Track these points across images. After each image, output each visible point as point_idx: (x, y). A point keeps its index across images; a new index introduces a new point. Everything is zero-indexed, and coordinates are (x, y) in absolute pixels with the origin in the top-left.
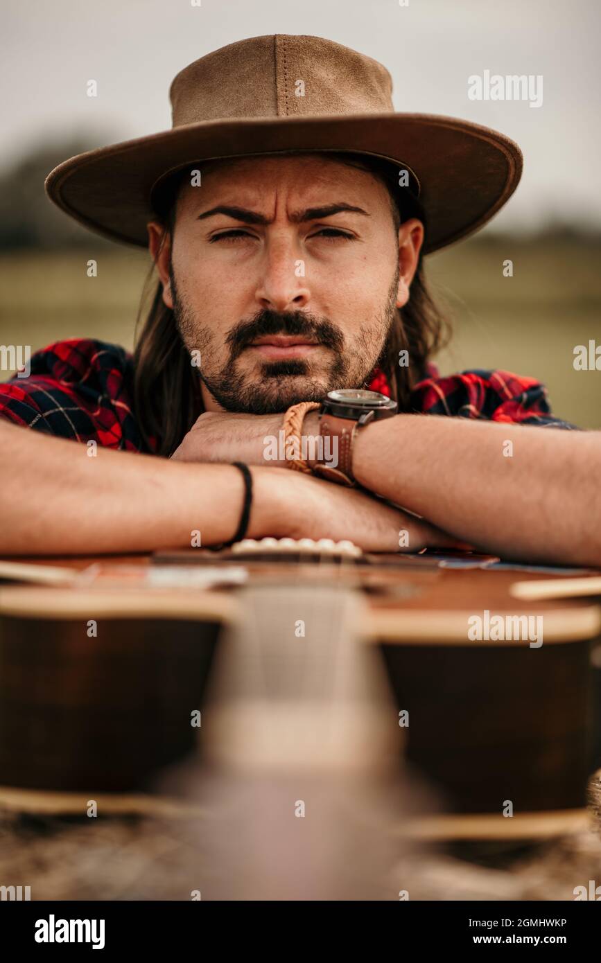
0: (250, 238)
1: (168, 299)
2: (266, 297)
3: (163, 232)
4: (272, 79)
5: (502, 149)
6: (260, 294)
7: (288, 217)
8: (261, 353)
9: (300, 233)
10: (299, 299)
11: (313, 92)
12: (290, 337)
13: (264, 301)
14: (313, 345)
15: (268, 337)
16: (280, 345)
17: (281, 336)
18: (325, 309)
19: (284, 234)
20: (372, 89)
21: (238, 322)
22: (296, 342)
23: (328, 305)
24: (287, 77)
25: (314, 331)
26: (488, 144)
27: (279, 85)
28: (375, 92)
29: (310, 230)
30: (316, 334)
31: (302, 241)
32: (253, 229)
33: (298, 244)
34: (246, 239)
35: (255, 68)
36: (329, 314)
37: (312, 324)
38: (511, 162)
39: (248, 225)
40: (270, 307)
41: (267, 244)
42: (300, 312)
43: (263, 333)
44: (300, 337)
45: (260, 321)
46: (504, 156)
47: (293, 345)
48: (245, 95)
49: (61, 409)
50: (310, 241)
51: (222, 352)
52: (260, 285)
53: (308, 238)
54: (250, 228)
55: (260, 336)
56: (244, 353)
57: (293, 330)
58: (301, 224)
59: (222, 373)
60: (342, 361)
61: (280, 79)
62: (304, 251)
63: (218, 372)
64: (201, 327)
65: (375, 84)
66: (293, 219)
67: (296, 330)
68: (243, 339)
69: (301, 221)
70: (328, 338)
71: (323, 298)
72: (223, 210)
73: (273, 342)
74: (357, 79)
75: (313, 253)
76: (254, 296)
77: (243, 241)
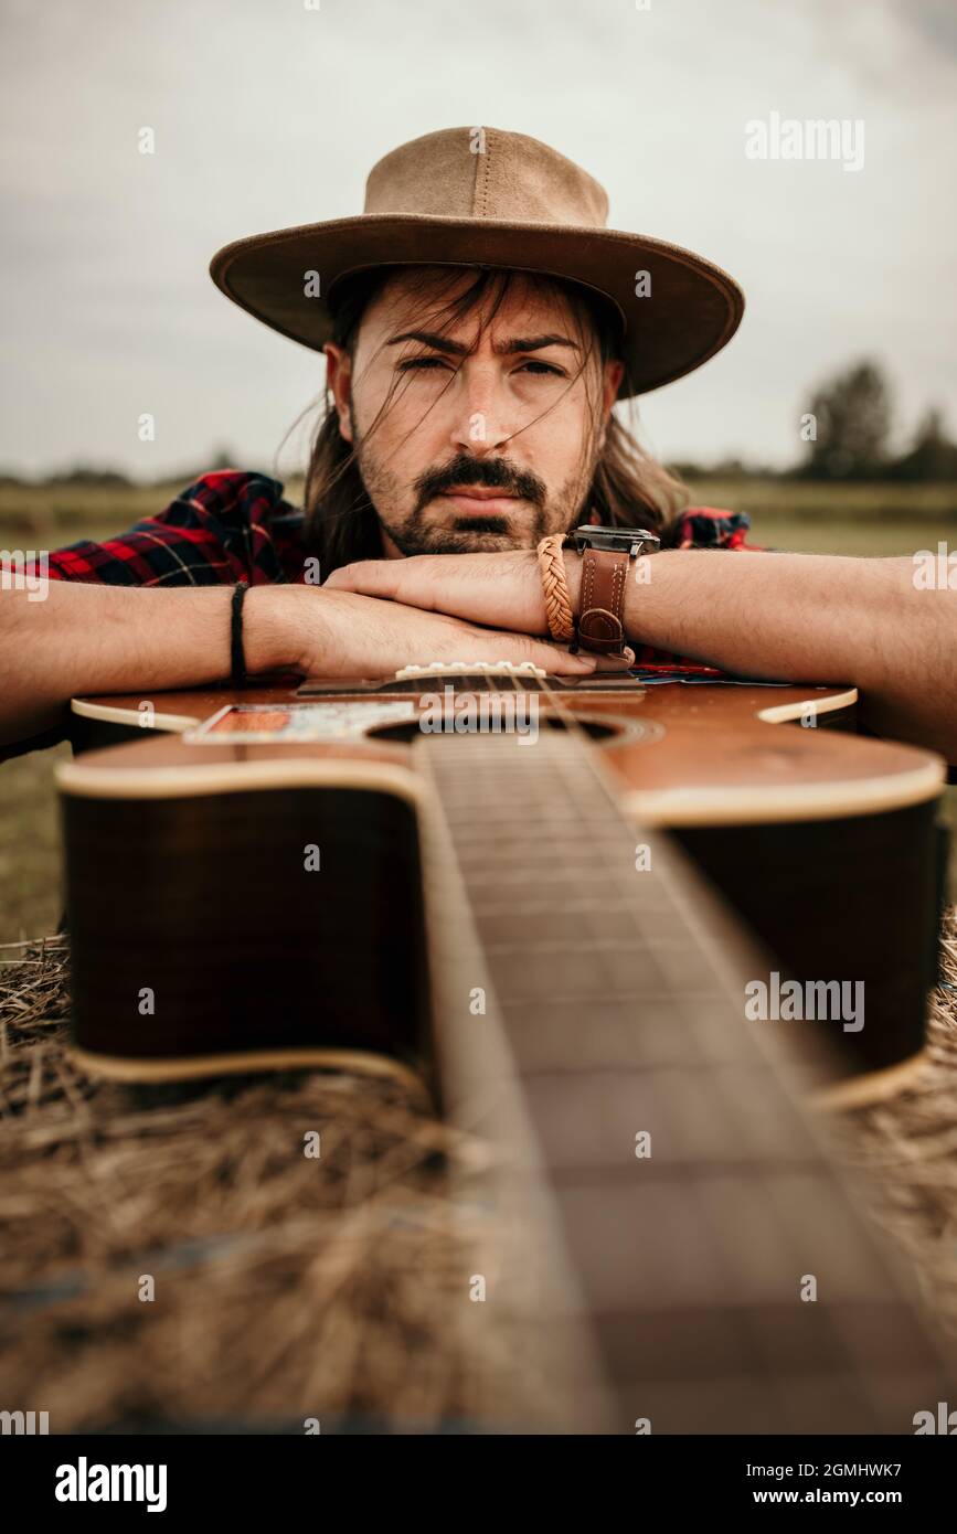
0: (445, 370)
1: (345, 432)
2: (462, 442)
3: (344, 358)
4: (471, 178)
5: (726, 294)
6: (457, 438)
7: (492, 347)
8: (454, 506)
9: (504, 367)
10: (501, 446)
11: (517, 198)
12: (488, 489)
13: (461, 447)
14: (513, 498)
15: (463, 488)
16: (477, 497)
17: (479, 488)
18: (528, 456)
19: (485, 367)
20: (585, 206)
21: (429, 467)
22: (495, 494)
23: (532, 452)
24: (489, 177)
25: (515, 482)
26: (712, 285)
27: (477, 187)
28: (589, 211)
29: (513, 365)
30: (518, 486)
31: (506, 377)
32: (449, 360)
33: (501, 380)
34: (441, 371)
35: (453, 164)
36: (532, 463)
37: (513, 474)
38: (732, 310)
39: (444, 354)
40: (467, 453)
41: (465, 377)
42: (501, 460)
43: (458, 482)
44: (499, 489)
45: (454, 468)
46: (726, 302)
47: (490, 497)
48: (438, 194)
49: (185, 569)
50: (514, 377)
51: (408, 500)
52: (456, 426)
53: (512, 373)
54: (446, 358)
55: (453, 485)
56: (434, 502)
57: (492, 481)
58: (506, 356)
59: (406, 522)
60: (544, 517)
61: (481, 179)
62: (506, 387)
63: (402, 522)
64: (384, 471)
65: (590, 201)
66: (499, 351)
67: (496, 481)
68: (434, 487)
69: (507, 353)
70: (529, 490)
71: (526, 445)
72: (416, 336)
73: (469, 493)
74: (570, 192)
75: (517, 392)
76: (449, 439)
77: (436, 373)
